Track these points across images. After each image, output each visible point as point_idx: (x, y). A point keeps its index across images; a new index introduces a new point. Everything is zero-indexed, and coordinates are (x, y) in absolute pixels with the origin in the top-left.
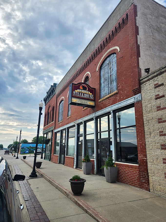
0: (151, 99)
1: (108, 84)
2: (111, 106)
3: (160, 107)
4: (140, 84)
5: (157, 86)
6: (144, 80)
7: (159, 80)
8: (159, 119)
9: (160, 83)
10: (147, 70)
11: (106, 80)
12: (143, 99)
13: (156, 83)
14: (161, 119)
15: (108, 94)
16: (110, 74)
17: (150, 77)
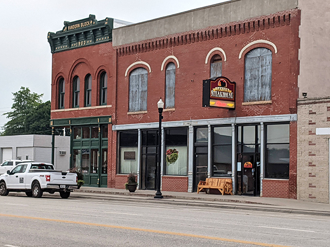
0: (305, 122)
1: (258, 86)
2: (261, 116)
3: (311, 132)
4: (297, 105)
5: (311, 113)
6: (301, 102)
7: (314, 107)
8: (310, 142)
9: (313, 111)
10: (305, 94)
11: (255, 79)
12: (298, 120)
13: (311, 109)
14: (311, 142)
15: (257, 99)
16: (262, 73)
17: (306, 102)
